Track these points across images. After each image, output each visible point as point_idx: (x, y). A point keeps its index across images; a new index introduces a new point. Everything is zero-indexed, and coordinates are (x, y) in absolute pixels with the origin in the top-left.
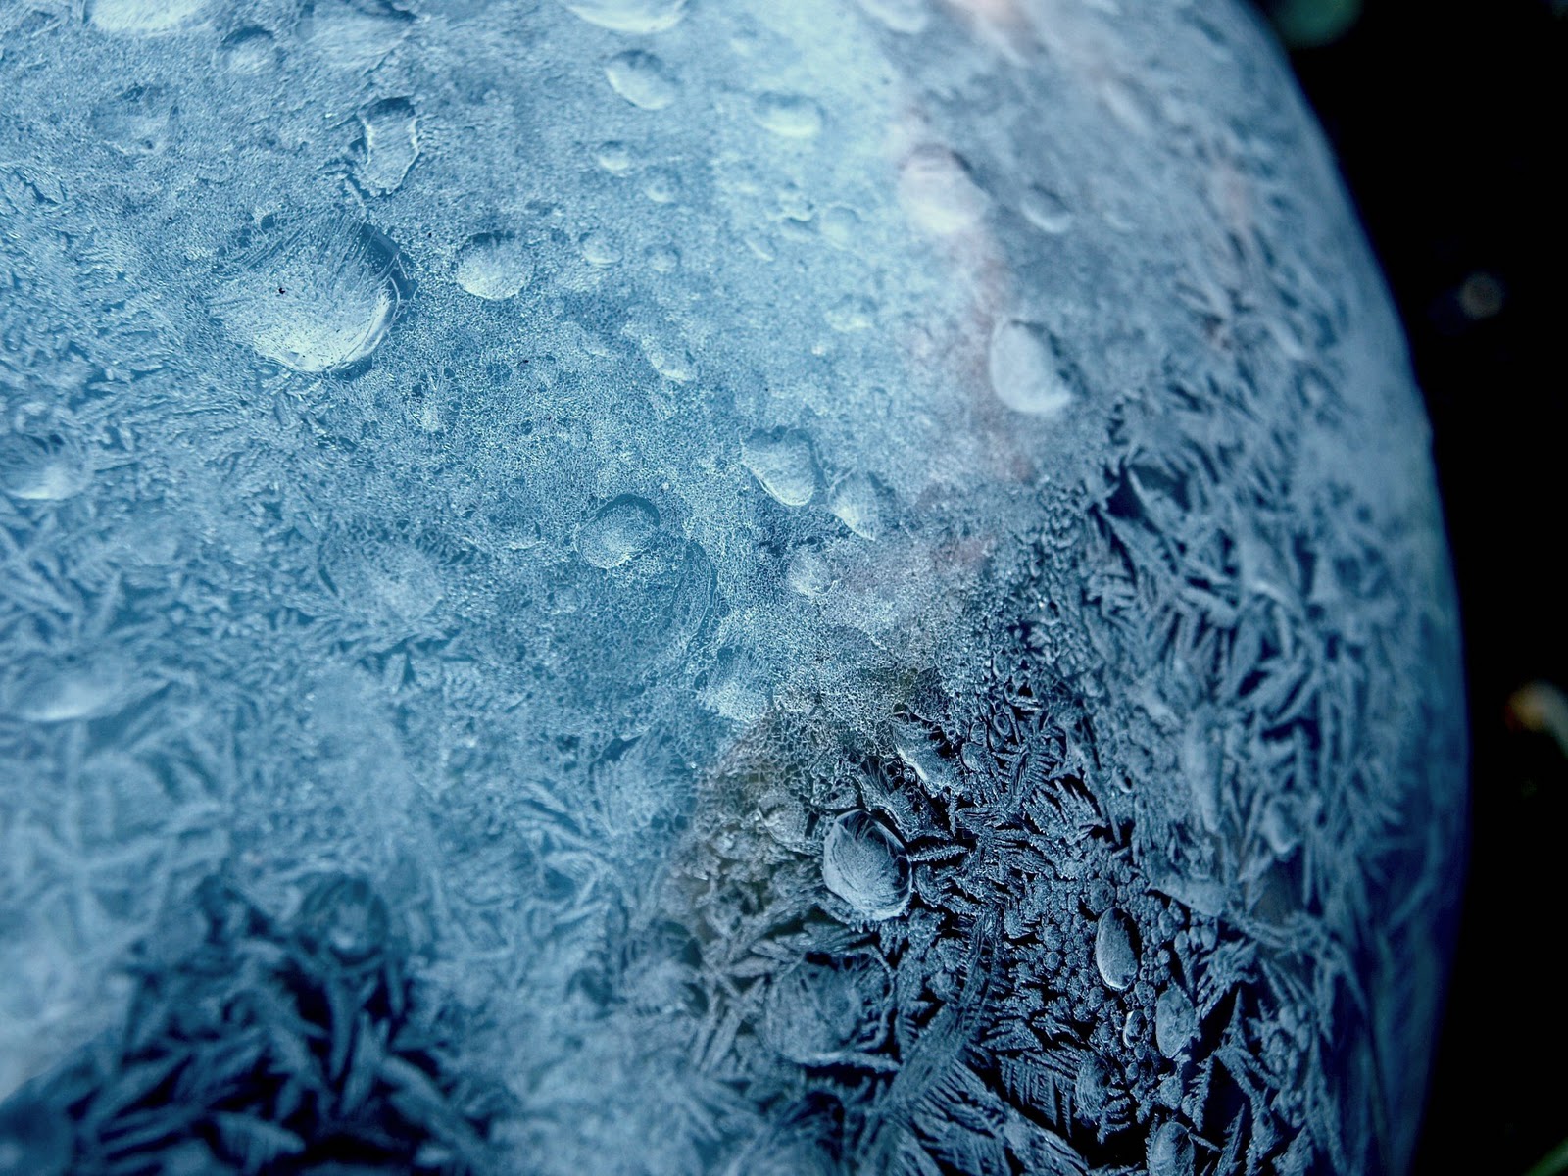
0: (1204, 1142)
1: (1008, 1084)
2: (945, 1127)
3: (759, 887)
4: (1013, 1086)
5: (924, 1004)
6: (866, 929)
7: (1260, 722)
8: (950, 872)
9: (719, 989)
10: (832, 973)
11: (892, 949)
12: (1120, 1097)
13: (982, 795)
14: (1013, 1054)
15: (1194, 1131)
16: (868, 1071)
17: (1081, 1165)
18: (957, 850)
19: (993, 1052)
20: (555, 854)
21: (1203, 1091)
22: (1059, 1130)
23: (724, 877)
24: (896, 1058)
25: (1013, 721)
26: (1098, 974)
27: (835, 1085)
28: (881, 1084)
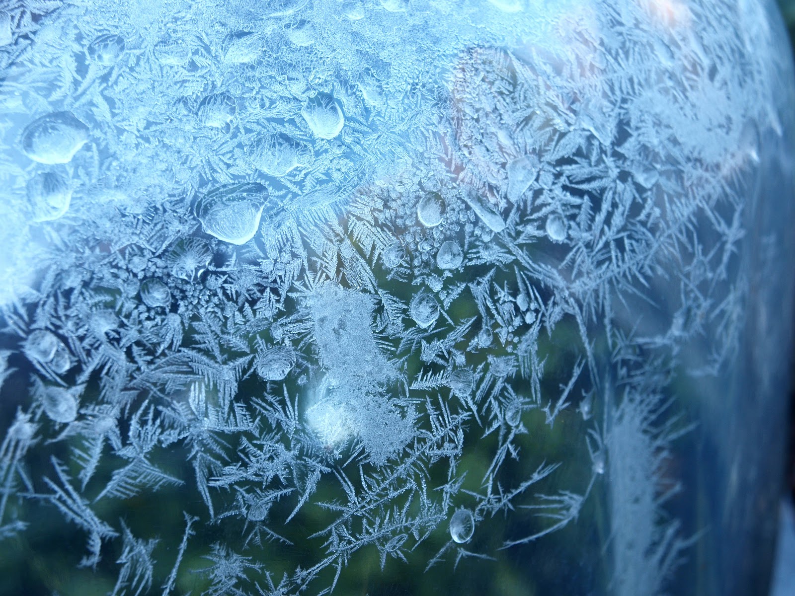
0: (445, 314)
1: (350, 229)
2: (312, 227)
3: (272, 102)
4: (352, 230)
5: (324, 177)
6: (310, 137)
7: (563, 180)
8: (359, 135)
9: (237, 128)
10: (289, 147)
11: (319, 150)
12: (406, 267)
13: (390, 116)
14: (359, 219)
15: (442, 307)
16: (287, 188)
17: (374, 282)
18: (367, 129)
19: (349, 212)
20: (197, 56)
21: (455, 295)
22: (369, 262)
23: (260, 91)
24: (301, 189)
25: (420, 98)
26: (416, 213)
27: (269, 185)
28: (290, 196)
